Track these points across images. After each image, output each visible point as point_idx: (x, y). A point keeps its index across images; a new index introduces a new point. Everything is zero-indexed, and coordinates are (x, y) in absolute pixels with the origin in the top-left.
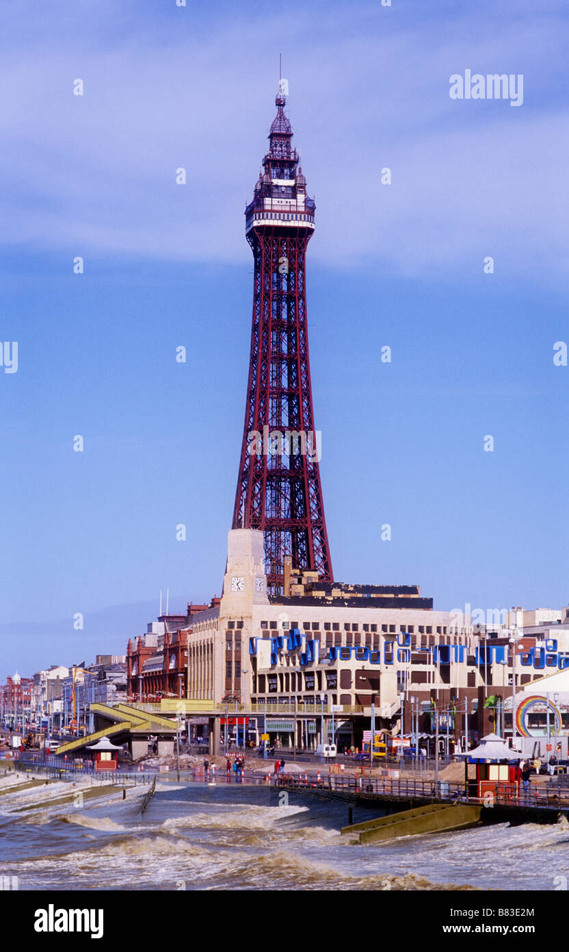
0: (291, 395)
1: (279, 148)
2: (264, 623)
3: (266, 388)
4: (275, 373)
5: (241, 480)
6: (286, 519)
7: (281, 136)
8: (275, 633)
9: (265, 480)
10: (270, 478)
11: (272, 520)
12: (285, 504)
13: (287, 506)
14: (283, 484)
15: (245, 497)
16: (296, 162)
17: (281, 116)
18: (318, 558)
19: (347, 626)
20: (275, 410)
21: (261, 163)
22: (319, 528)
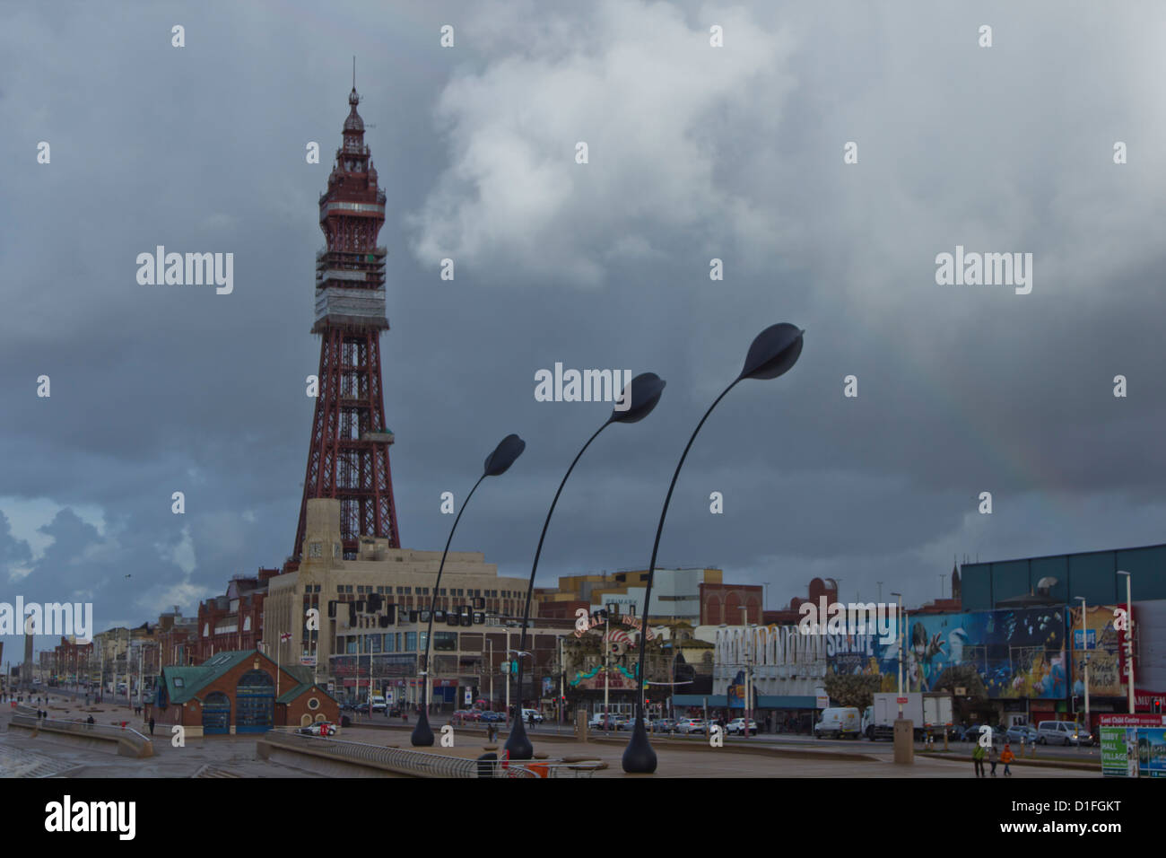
0: (361, 372)
1: (351, 144)
2: (340, 588)
3: (338, 366)
4: (346, 352)
5: (312, 452)
6: (355, 490)
7: (354, 131)
8: (351, 597)
9: (336, 450)
10: (341, 450)
11: (341, 489)
12: (355, 475)
13: (357, 476)
14: (352, 456)
15: (317, 467)
16: (368, 156)
17: (354, 114)
18: (385, 527)
19: (418, 590)
20: (345, 386)
21: (335, 157)
22: (387, 497)
